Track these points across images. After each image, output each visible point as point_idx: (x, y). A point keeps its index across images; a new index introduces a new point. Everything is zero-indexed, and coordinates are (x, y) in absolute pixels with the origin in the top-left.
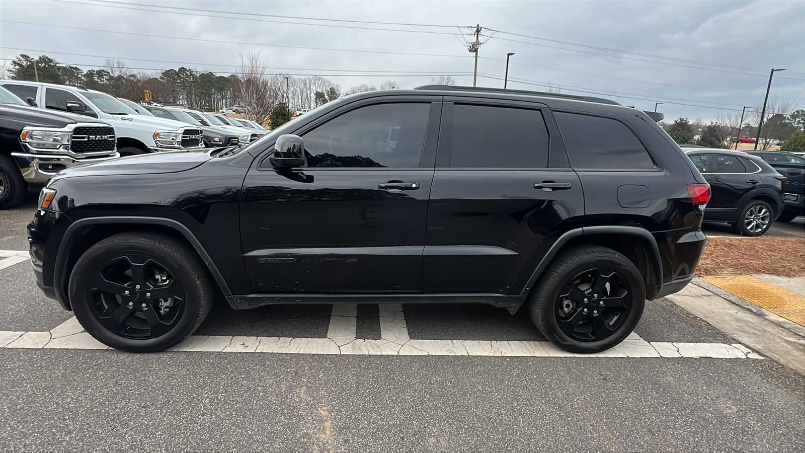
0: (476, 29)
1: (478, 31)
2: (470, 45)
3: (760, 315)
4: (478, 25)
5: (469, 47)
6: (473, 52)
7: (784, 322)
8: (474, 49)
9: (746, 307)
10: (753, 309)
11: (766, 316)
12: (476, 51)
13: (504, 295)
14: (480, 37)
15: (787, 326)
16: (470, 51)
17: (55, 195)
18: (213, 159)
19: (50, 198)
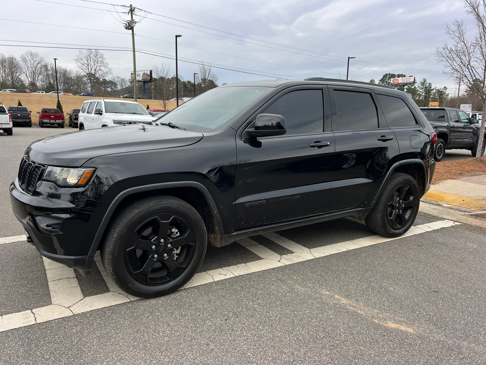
0: (129, 8)
1: (132, 11)
2: (126, 23)
3: (440, 205)
4: (131, 5)
5: (125, 25)
6: (129, 29)
7: (451, 207)
8: (130, 26)
9: (430, 202)
10: (434, 203)
11: (442, 205)
12: (132, 28)
13: (363, 208)
14: (134, 16)
15: (455, 208)
16: (126, 28)
17: (94, 171)
18: (205, 134)
19: (89, 175)
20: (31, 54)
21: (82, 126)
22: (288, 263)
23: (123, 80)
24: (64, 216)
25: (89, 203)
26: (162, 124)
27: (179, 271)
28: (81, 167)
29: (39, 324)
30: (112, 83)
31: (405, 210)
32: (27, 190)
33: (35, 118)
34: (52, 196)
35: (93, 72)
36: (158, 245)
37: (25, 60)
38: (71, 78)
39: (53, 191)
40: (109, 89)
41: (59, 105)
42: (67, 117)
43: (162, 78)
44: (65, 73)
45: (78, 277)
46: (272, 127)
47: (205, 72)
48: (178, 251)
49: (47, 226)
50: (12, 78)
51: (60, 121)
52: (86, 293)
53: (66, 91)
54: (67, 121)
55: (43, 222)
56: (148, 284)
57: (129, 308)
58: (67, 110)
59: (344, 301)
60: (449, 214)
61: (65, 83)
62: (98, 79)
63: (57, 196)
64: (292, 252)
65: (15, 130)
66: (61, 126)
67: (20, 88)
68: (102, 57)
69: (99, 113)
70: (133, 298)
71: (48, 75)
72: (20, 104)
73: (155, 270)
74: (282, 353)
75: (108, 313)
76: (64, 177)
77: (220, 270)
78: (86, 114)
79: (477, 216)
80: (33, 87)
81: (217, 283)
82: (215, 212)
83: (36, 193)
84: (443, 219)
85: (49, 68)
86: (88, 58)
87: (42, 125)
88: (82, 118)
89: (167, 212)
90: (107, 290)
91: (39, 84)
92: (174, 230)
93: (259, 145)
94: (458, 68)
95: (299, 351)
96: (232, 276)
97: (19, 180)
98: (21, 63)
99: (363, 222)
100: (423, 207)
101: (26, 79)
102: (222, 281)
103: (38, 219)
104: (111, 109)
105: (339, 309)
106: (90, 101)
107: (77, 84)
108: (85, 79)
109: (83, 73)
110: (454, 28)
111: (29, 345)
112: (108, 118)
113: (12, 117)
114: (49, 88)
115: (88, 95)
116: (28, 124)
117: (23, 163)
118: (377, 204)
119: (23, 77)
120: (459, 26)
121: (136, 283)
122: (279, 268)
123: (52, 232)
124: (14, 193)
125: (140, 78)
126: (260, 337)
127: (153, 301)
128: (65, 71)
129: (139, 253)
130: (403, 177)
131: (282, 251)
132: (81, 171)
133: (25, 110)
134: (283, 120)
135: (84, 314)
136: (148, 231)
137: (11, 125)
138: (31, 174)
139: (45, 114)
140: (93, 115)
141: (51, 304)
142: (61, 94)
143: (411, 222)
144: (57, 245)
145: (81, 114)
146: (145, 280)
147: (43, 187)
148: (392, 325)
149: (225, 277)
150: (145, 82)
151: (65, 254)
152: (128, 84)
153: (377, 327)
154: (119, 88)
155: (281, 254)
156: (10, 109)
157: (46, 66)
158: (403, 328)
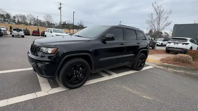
1: (61, 4)
5: (58, 8)
7: (151, 62)
8: (60, 8)
10: (148, 62)
12: (60, 9)
13: (132, 63)
14: (61, 6)
17: (57, 49)
18: (91, 39)
19: (55, 50)
20: (30, 15)
21: (46, 36)
22: (112, 78)
23: (57, 24)
24: (47, 63)
25: (55, 59)
26: (75, 36)
27: (82, 81)
28: (53, 48)
29: (38, 98)
30: (54, 24)
31: (142, 63)
32: (34, 55)
33: (31, 33)
34: (42, 56)
35: (48, 21)
36: (76, 72)
37: (28, 16)
38: (42, 22)
39: (43, 55)
40: (53, 26)
41: (38, 30)
42: (40, 33)
43: (68, 24)
44: (40, 21)
45: (49, 82)
46: (110, 38)
47: (81, 23)
48: (81, 75)
49: (41, 66)
50: (24, 21)
51: (39, 34)
52: (52, 87)
53: (40, 26)
54: (40, 34)
55: (40, 65)
56: (73, 85)
57: (67, 92)
58: (41, 31)
59: (130, 90)
60: (151, 64)
61: (40, 24)
62: (49, 23)
63: (44, 57)
64: (112, 75)
65: (25, 36)
66: (39, 36)
67: (26, 24)
68: (51, 17)
69: (51, 32)
70: (68, 89)
71: (35, 21)
72: (26, 29)
73: (75, 80)
74: (116, 107)
75: (60, 94)
76: (47, 50)
77: (92, 80)
78: (47, 32)
79: (158, 65)
80: (30, 24)
81: (92, 84)
82: (93, 63)
83: (37, 56)
84: (150, 66)
85: (35, 19)
86: (47, 17)
87: (33, 35)
88: (46, 33)
89: (79, 63)
90: (59, 86)
91: (32, 23)
92: (81, 68)
93: (106, 43)
94: (151, 26)
95: (121, 106)
96: (96, 82)
97: (31, 51)
98: (27, 17)
99: (131, 66)
100: (146, 63)
101: (28, 22)
102: (94, 83)
103: (38, 64)
104: (55, 31)
105: (130, 92)
106: (48, 29)
107: (44, 24)
108: (46, 23)
109: (45, 21)
110: (150, 15)
111: (35, 105)
112: (54, 34)
113: (24, 32)
114: (35, 25)
115: (47, 27)
116: (29, 35)
117: (32, 46)
118: (135, 62)
119: (27, 21)
120: (152, 15)
121: (69, 85)
122: (109, 80)
123: (42, 68)
124: (29, 54)
125: (62, 23)
126: (109, 102)
127: (74, 90)
128: (40, 20)
129: (70, 75)
130: (142, 54)
131: (110, 75)
132: (53, 49)
133: (28, 30)
134: (113, 36)
135: (52, 94)
136: (73, 69)
137: (24, 35)
138: (36, 49)
139: (34, 32)
140: (49, 33)
141: (41, 91)
142: (39, 26)
143: (143, 66)
144: (43, 72)
145: (45, 32)
146: (71, 83)
147: (40, 54)
148: (145, 97)
149: (95, 82)
150: (63, 24)
151: (46, 75)
152: (58, 25)
153: (141, 98)
154: (56, 26)
155: (109, 75)
156: (23, 30)
157: (34, 18)
158: (148, 98)
